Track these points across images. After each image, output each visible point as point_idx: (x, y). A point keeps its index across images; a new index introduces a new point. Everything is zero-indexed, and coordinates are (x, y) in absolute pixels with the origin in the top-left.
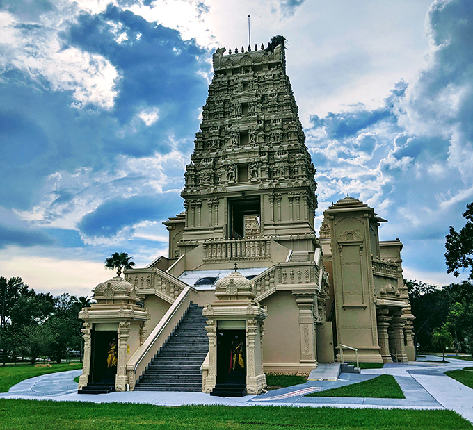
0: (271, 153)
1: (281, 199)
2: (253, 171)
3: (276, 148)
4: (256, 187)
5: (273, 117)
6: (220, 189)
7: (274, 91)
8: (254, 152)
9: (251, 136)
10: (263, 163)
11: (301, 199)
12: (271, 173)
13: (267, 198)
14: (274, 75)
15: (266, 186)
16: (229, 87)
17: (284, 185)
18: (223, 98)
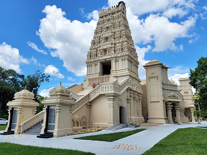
0: (115, 44)
1: (119, 60)
2: (109, 51)
3: (117, 42)
4: (109, 57)
5: (117, 30)
6: (97, 59)
7: (118, 21)
8: (110, 44)
9: (109, 38)
10: (112, 48)
11: (126, 60)
12: (115, 51)
13: (113, 61)
14: (119, 15)
15: (113, 56)
16: (103, 22)
17: (119, 55)
18: (101, 26)
